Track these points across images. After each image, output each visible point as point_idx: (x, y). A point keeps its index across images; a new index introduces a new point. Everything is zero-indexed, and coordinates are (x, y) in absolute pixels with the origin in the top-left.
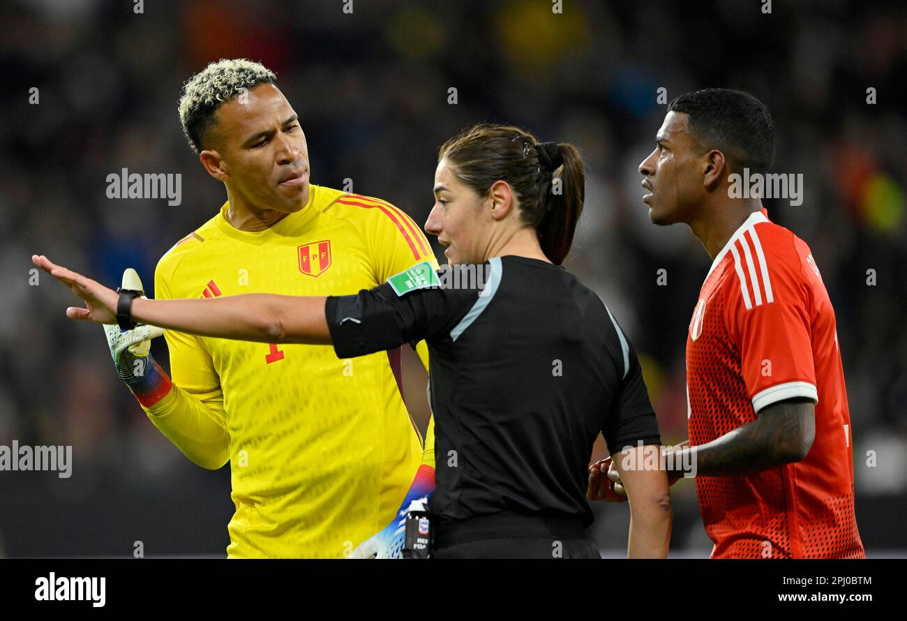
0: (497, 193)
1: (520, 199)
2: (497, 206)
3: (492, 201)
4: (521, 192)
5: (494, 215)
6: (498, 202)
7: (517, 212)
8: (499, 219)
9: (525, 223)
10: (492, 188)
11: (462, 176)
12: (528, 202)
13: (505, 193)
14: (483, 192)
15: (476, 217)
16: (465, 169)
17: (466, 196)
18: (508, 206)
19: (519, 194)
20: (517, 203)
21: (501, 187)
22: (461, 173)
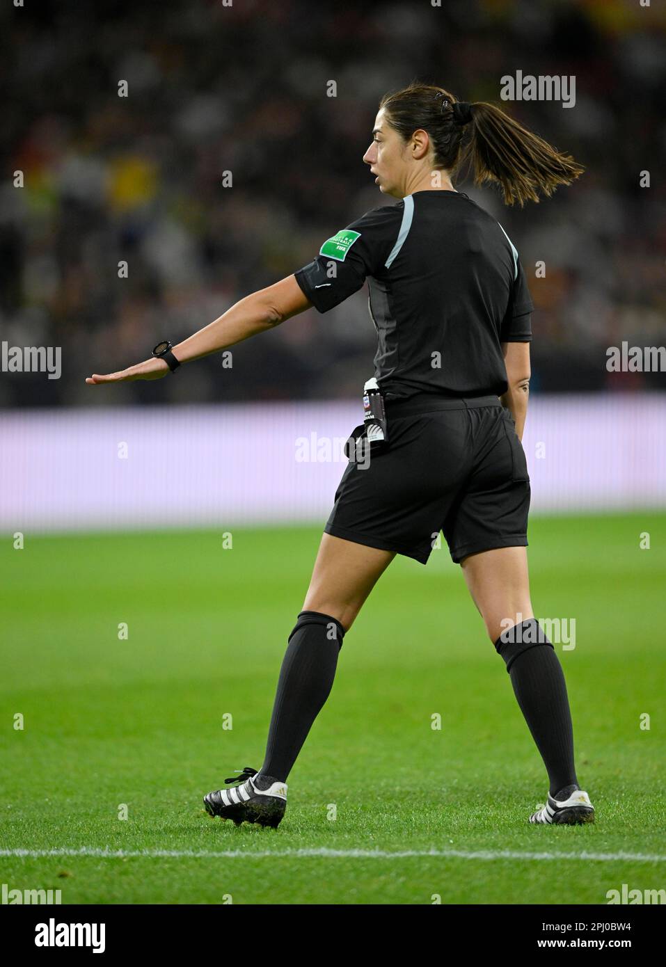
0: (417, 138)
1: (436, 145)
2: (418, 148)
3: (413, 144)
4: (436, 139)
5: (414, 155)
6: (418, 145)
7: (432, 155)
8: (419, 158)
9: (436, 166)
10: (414, 134)
11: (393, 122)
12: (442, 148)
13: (423, 138)
14: (407, 135)
15: (402, 155)
16: (395, 117)
17: (395, 137)
18: (425, 148)
19: (436, 141)
20: (432, 147)
21: (421, 134)
22: (392, 120)
